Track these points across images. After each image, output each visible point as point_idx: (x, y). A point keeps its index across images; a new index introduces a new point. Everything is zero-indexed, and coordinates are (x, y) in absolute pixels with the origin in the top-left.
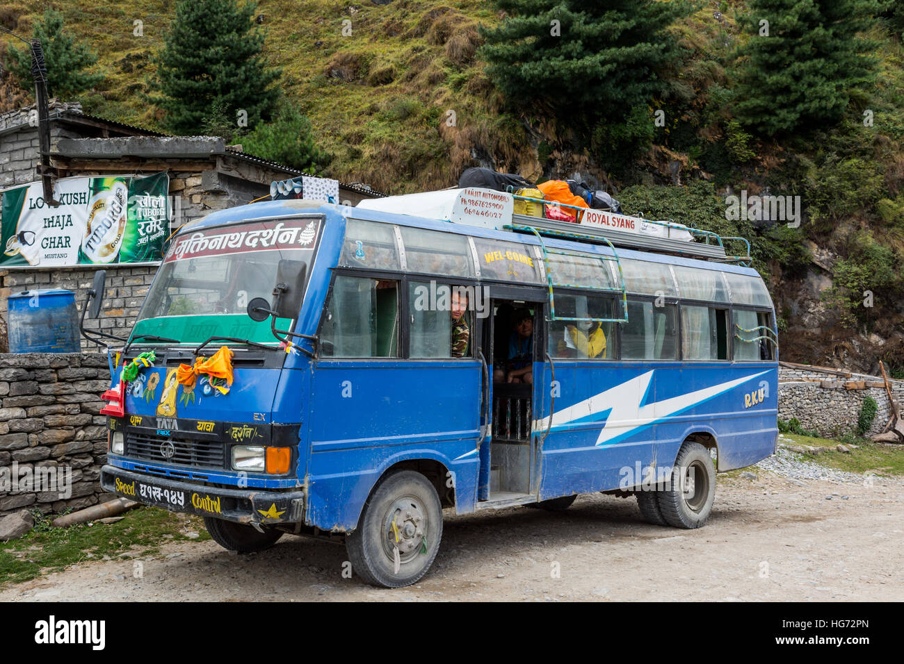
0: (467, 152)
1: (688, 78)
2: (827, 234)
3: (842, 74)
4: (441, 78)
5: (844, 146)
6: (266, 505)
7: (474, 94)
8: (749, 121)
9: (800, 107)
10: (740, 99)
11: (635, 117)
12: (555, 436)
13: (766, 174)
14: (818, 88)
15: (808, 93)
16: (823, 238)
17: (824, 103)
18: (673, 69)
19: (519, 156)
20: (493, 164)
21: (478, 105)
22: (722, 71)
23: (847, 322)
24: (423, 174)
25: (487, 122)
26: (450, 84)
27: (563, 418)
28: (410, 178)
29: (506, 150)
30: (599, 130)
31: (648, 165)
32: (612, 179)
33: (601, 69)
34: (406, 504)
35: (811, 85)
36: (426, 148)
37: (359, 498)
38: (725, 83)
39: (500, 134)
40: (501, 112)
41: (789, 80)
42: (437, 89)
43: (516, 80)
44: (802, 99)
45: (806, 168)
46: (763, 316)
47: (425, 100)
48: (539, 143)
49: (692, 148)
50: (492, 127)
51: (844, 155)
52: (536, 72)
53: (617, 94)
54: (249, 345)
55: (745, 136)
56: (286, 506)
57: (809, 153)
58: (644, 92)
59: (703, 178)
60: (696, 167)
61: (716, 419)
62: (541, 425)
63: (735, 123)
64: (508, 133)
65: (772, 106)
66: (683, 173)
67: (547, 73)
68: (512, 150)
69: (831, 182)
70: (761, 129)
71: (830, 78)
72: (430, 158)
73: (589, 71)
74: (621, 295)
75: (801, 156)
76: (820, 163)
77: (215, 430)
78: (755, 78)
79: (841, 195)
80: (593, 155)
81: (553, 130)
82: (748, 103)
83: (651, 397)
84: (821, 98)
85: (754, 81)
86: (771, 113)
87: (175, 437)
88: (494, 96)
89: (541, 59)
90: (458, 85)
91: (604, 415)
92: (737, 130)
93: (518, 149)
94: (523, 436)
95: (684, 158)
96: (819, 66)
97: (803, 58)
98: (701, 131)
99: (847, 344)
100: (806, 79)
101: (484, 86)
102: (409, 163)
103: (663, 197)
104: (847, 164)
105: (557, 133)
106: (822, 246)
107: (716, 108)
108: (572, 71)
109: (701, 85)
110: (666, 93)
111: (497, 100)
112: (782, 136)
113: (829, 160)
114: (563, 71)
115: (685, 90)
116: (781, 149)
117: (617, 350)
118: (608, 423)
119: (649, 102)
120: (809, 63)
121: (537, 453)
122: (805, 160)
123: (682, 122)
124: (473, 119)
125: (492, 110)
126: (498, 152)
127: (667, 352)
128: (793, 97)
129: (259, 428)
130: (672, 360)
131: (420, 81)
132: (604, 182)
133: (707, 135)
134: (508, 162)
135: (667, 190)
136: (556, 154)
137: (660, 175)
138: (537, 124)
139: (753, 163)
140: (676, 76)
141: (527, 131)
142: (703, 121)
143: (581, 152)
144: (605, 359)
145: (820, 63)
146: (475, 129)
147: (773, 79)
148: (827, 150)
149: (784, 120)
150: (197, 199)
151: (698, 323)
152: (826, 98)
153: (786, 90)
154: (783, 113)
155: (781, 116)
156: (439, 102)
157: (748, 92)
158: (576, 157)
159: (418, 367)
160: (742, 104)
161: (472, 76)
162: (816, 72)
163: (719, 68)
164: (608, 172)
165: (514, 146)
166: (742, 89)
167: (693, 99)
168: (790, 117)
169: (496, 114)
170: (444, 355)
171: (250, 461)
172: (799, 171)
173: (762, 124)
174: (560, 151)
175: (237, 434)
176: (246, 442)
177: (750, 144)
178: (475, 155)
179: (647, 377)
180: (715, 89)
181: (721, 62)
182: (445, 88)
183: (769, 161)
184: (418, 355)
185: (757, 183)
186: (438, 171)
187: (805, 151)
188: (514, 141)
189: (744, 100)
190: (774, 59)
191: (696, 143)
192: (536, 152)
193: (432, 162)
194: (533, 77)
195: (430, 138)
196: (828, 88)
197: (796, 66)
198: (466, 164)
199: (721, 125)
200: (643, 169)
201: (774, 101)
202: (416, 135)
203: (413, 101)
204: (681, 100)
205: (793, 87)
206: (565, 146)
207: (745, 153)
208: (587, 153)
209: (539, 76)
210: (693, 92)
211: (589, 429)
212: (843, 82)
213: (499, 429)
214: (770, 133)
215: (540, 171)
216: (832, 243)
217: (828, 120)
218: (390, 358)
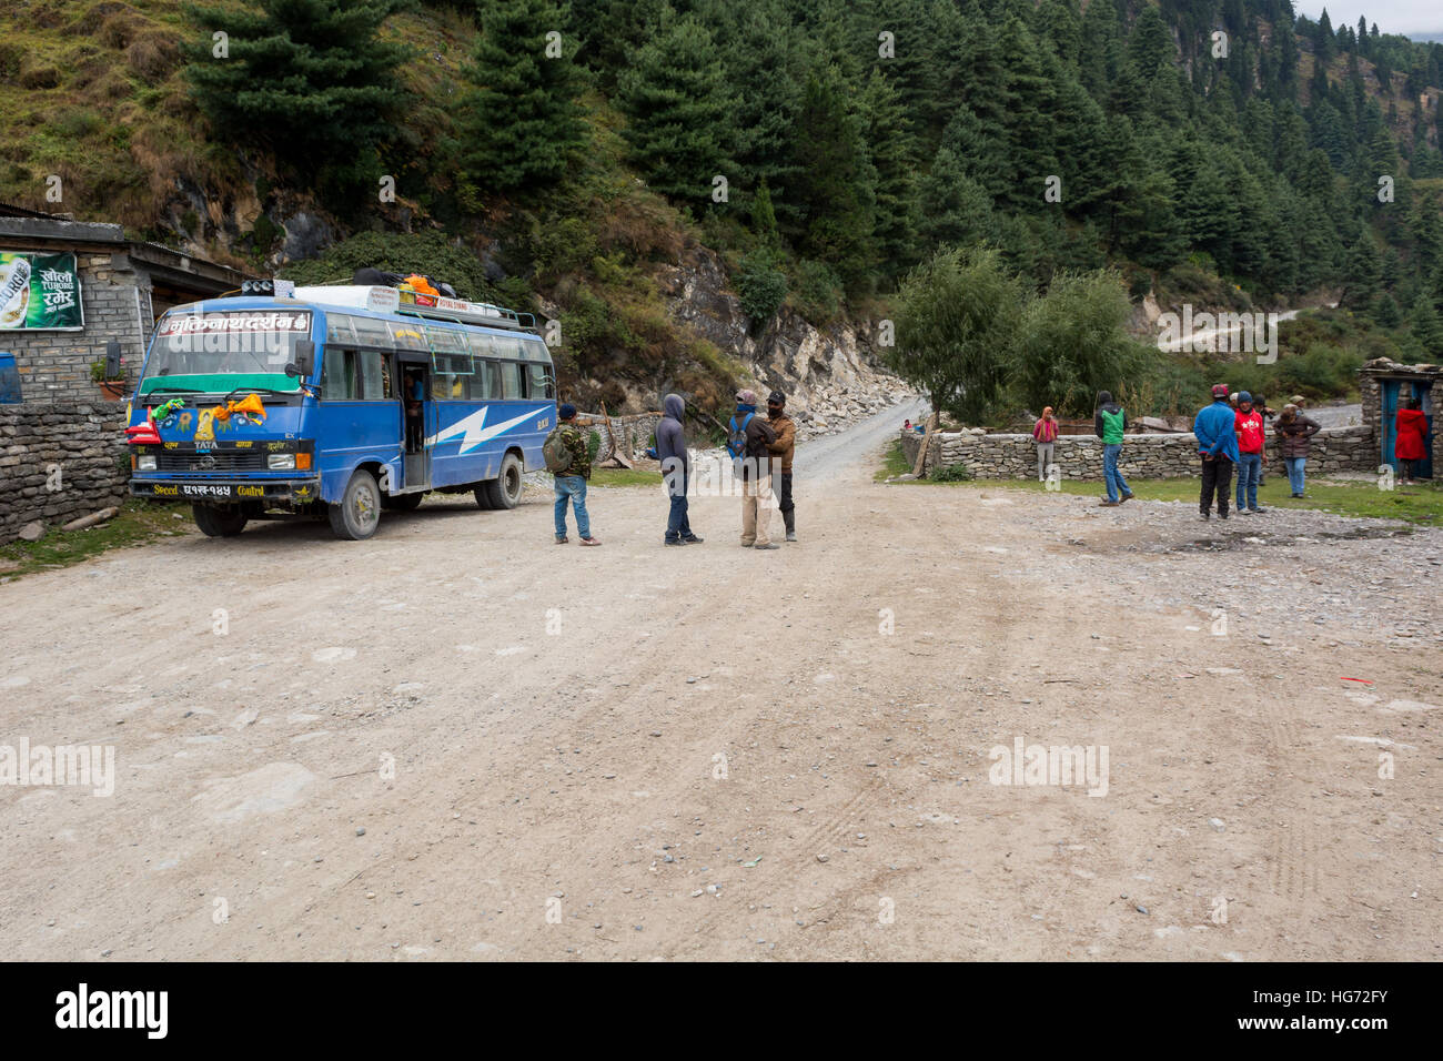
0: (171, 183)
1: (415, 124)
2: (552, 286)
3: (560, 136)
4: (126, 92)
5: (564, 205)
6: (300, 488)
7: (173, 116)
8: (477, 174)
9: (525, 165)
10: (467, 151)
11: (363, 161)
12: (438, 448)
13: (495, 227)
14: (540, 149)
15: (531, 152)
16: (547, 291)
17: (545, 163)
18: (399, 113)
19: (235, 191)
20: (204, 198)
21: (180, 129)
22: (447, 119)
23: (571, 369)
24: (117, 204)
25: (193, 150)
26: (140, 100)
27: (444, 435)
28: (99, 208)
29: (219, 183)
30: (327, 170)
31: (377, 210)
32: (340, 222)
33: (328, 108)
34: (363, 490)
35: (534, 145)
36: (117, 175)
37: (344, 485)
38: (452, 132)
39: (211, 165)
40: (209, 140)
41: (514, 138)
42: (122, 104)
43: (230, 109)
44: (525, 157)
45: (530, 224)
46: (547, 369)
47: (109, 115)
48: (257, 178)
49: (422, 196)
50: (200, 156)
51: (565, 214)
52: (255, 103)
53: (344, 134)
54: (271, 392)
55: (473, 188)
56: (312, 488)
57: (535, 209)
58: (372, 135)
59: (433, 227)
60: (427, 216)
61: (523, 438)
62: (430, 441)
63: (464, 174)
64: (220, 166)
65: (498, 161)
66: (414, 220)
67: (268, 106)
68: (227, 185)
69: (554, 239)
70: (489, 182)
71: (550, 139)
72: (123, 186)
73: (316, 110)
74: (469, 357)
75: (526, 212)
76: (543, 220)
77: (253, 446)
78: (482, 132)
79: (563, 252)
80: (317, 195)
81: (272, 165)
82: (475, 156)
83: (488, 423)
84: (543, 159)
85: (480, 134)
86: (498, 168)
87: (214, 453)
88: (199, 121)
89: (258, 90)
90: (151, 102)
91: (462, 435)
92: (466, 181)
93: (233, 183)
94: (417, 450)
95: (414, 205)
96: (540, 127)
97: (525, 117)
98: (431, 179)
99: (571, 388)
100: (529, 138)
101: (185, 108)
102: (97, 190)
103: (398, 245)
104: (567, 223)
105: (278, 170)
106: (547, 299)
107: (444, 157)
108: (297, 108)
109: (428, 133)
110: (393, 138)
111: (204, 126)
112: (508, 191)
113: (551, 218)
114: (287, 106)
115: (413, 137)
116: (507, 203)
117: (467, 392)
118: (466, 440)
119: (377, 146)
120: (530, 123)
121: (429, 460)
122: (531, 217)
123: (410, 168)
124: (176, 145)
125: (198, 137)
126: (210, 185)
127: (493, 394)
128: (518, 154)
129: (290, 442)
130: (497, 399)
131: (97, 91)
132: (332, 225)
133: (437, 184)
134: (221, 198)
135: (401, 238)
136: (277, 191)
137: (390, 221)
138: (253, 157)
139: (481, 215)
140: (403, 120)
141: (242, 164)
142: (432, 169)
143: (305, 192)
144: (463, 400)
145: (540, 123)
146: (181, 157)
147: (499, 135)
148: (549, 208)
149: (510, 176)
150: (103, 276)
151: (511, 374)
152: (547, 159)
153: (509, 147)
154: (509, 169)
155: (508, 172)
156: (127, 120)
157: (475, 144)
158: (299, 196)
159: (368, 404)
160: (470, 156)
161: (168, 94)
162: (538, 133)
163: (445, 116)
164: (335, 215)
165: (228, 179)
166: (468, 142)
167: (422, 146)
168: (514, 174)
169: (204, 142)
170: (382, 397)
171: (284, 463)
172: (524, 227)
173: (489, 177)
174: (281, 189)
175: (271, 446)
176: (280, 452)
177: (479, 196)
178: (181, 186)
179: (484, 410)
180: (442, 138)
181: (446, 110)
182: (131, 104)
183: (497, 215)
184: (368, 397)
185: (487, 235)
186: (136, 202)
187: (529, 207)
188: (228, 174)
189: (471, 152)
190: (499, 115)
191: (426, 191)
192: (253, 188)
193: (127, 190)
194: (251, 108)
195: (119, 161)
196: (549, 149)
197: (520, 125)
198: (170, 195)
199: (450, 175)
200: (373, 214)
201: (500, 156)
202: (101, 157)
203: (92, 115)
204: (409, 146)
205: (517, 145)
206: (286, 184)
207: (474, 204)
208: (312, 193)
209: (258, 108)
210: (421, 139)
211: (455, 444)
212: (561, 144)
213: (409, 446)
214: (498, 187)
215: (260, 209)
216: (556, 295)
217: (548, 180)
218: (353, 400)
